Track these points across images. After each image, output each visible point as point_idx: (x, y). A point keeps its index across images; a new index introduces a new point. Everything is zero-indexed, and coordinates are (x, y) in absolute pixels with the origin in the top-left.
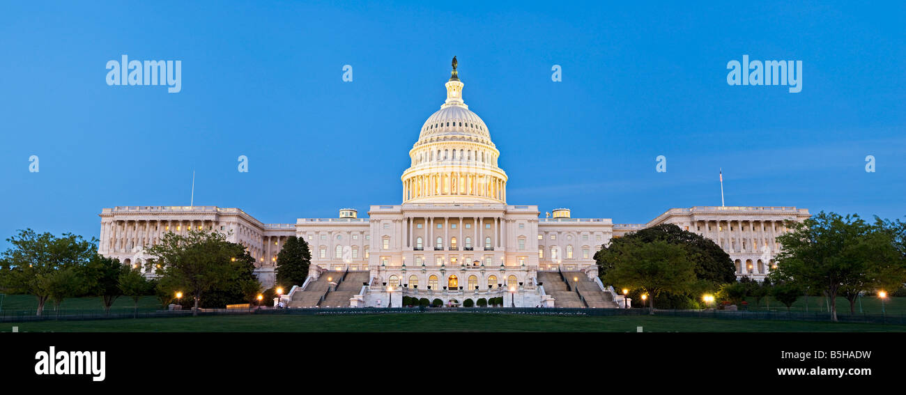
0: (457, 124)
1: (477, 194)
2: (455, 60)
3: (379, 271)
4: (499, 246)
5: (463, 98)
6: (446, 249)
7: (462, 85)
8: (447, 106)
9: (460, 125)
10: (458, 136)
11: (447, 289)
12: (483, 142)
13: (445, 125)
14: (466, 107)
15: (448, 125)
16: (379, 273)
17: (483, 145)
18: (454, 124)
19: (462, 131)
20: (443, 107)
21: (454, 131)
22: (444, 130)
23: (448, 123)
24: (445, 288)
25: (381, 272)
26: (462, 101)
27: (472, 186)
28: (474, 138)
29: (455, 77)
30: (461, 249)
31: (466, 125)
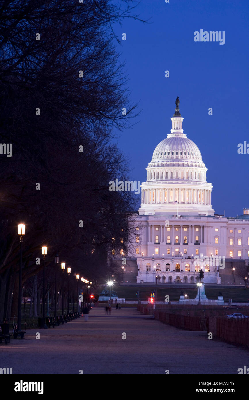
0: (179, 153)
1: (192, 203)
2: (177, 101)
3: (141, 261)
4: (203, 242)
5: (183, 129)
6: (173, 243)
7: (182, 119)
8: (171, 137)
9: (181, 154)
10: (180, 163)
11: (175, 271)
12: (196, 166)
13: (171, 154)
14: (185, 136)
15: (173, 154)
16: (141, 262)
17: (196, 168)
18: (177, 153)
19: (182, 158)
20: (169, 136)
21: (177, 158)
22: (170, 157)
23: (173, 152)
24: (174, 271)
25: (142, 262)
26: (182, 131)
27: (188, 196)
28: (190, 164)
29: (177, 114)
30: (181, 244)
31: (185, 154)
